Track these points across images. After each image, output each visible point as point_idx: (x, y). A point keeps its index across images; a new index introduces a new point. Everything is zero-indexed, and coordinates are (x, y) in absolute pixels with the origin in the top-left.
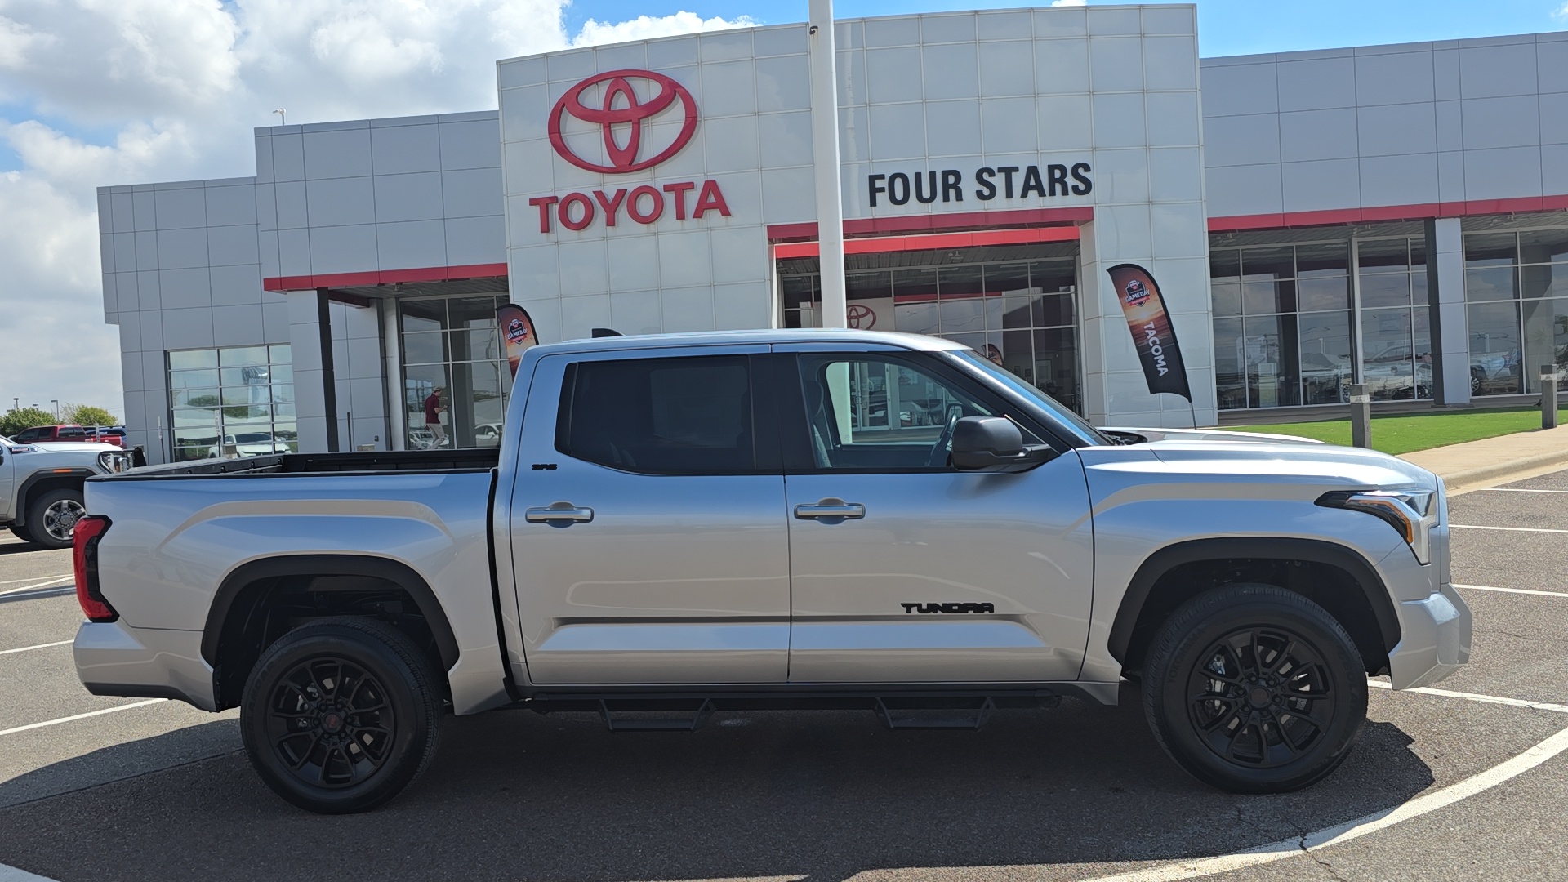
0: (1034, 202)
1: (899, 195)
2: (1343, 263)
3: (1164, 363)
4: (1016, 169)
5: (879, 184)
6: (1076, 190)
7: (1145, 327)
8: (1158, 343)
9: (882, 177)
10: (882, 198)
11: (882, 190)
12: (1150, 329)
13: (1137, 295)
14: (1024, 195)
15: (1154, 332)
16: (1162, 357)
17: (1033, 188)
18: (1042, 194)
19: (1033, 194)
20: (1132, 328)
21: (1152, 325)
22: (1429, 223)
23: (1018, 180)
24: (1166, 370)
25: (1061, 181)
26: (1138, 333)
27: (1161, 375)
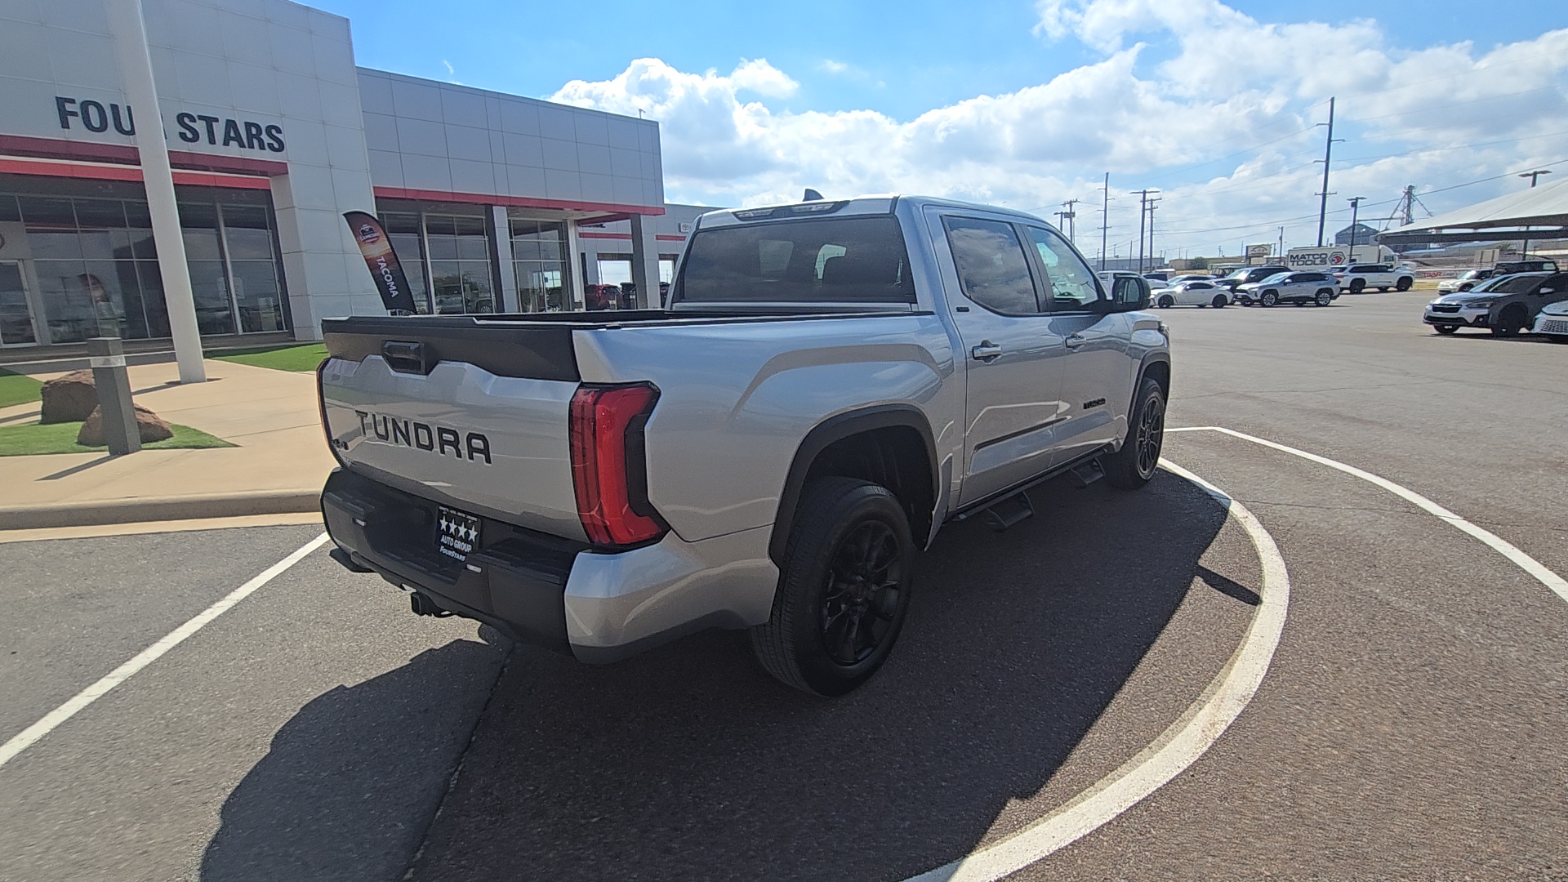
0: (234, 151)
1: (96, 122)
2: (416, 230)
3: (395, 288)
4: (216, 120)
5: (69, 107)
6: (271, 146)
7: (378, 260)
8: (389, 272)
9: (72, 101)
10: (76, 122)
11: (74, 114)
12: (382, 262)
13: (369, 236)
14: (226, 143)
15: (385, 265)
16: (393, 283)
17: (233, 139)
18: (242, 145)
19: (233, 144)
20: (366, 260)
21: (383, 259)
22: (488, 208)
23: (219, 130)
24: (397, 293)
25: (258, 136)
26: (372, 265)
27: (393, 296)
